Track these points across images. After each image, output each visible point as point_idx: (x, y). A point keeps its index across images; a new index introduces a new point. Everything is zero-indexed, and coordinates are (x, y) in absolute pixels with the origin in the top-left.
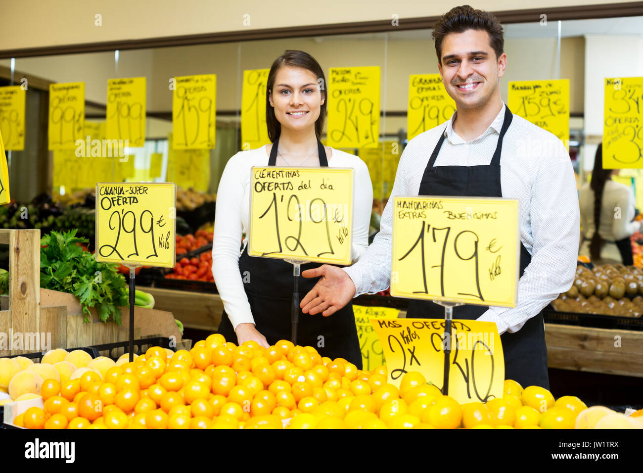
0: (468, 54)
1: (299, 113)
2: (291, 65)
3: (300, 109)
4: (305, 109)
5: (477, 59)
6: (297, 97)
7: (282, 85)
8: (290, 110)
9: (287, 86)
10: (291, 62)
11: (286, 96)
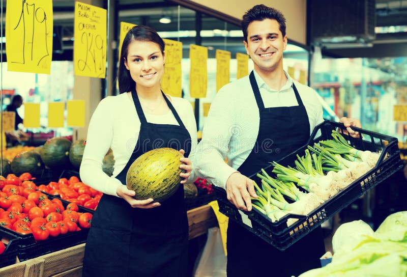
0: (267, 34)
1: (150, 76)
2: (140, 40)
3: (150, 72)
4: (153, 71)
5: (272, 38)
6: (146, 64)
7: (134, 56)
8: (143, 74)
9: (138, 56)
10: (139, 37)
11: (138, 63)
